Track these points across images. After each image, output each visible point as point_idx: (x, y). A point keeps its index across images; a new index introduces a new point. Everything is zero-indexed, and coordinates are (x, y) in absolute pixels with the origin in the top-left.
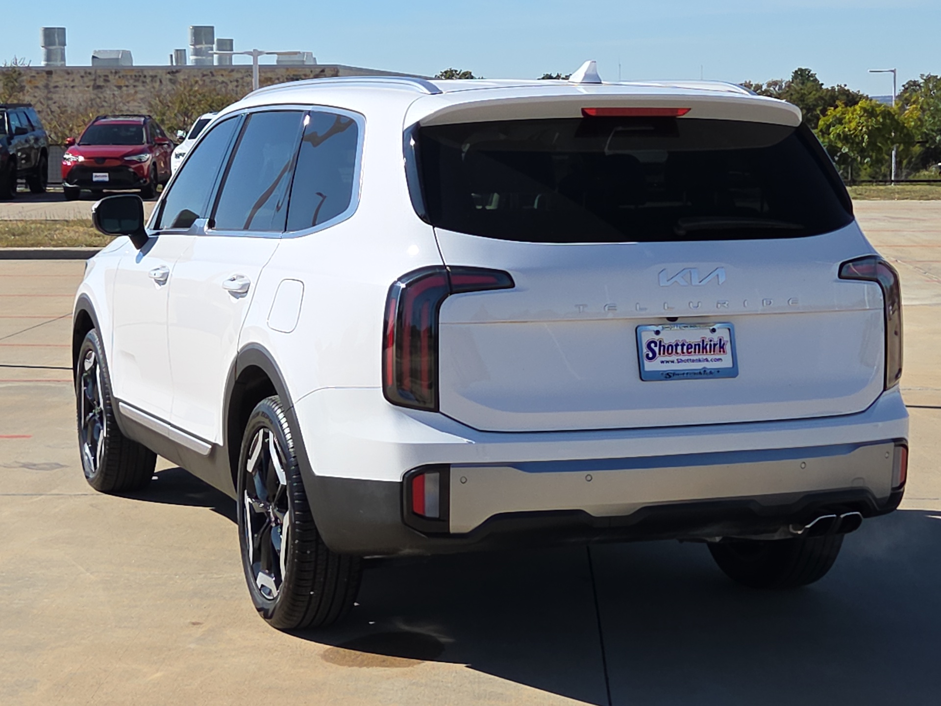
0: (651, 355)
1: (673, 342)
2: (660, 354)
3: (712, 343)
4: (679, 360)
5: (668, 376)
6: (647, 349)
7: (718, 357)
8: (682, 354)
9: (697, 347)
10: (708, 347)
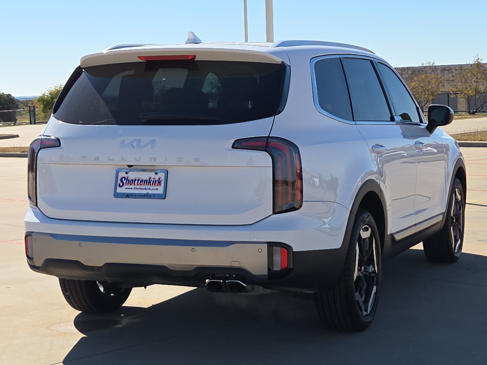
0: (121, 185)
1: (134, 179)
2: (126, 184)
3: (155, 180)
4: (135, 188)
5: (127, 196)
6: (120, 181)
7: (156, 188)
8: (137, 185)
9: (146, 182)
10: (152, 182)
